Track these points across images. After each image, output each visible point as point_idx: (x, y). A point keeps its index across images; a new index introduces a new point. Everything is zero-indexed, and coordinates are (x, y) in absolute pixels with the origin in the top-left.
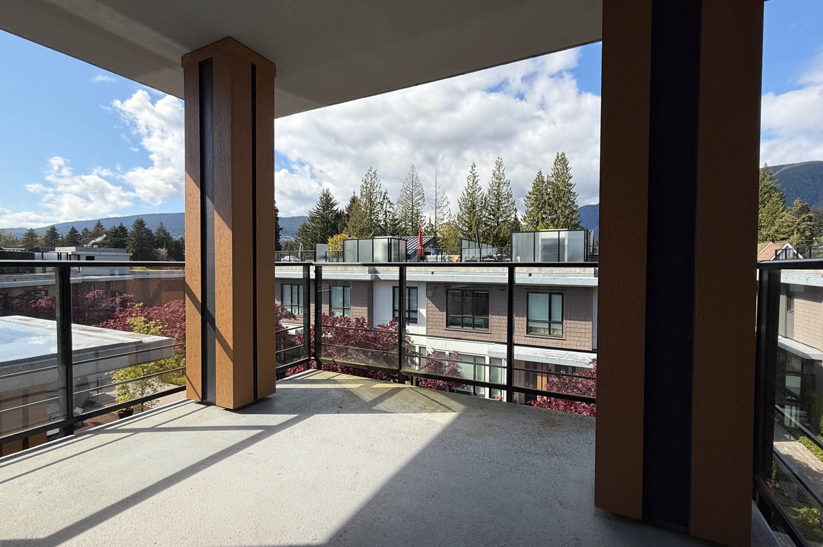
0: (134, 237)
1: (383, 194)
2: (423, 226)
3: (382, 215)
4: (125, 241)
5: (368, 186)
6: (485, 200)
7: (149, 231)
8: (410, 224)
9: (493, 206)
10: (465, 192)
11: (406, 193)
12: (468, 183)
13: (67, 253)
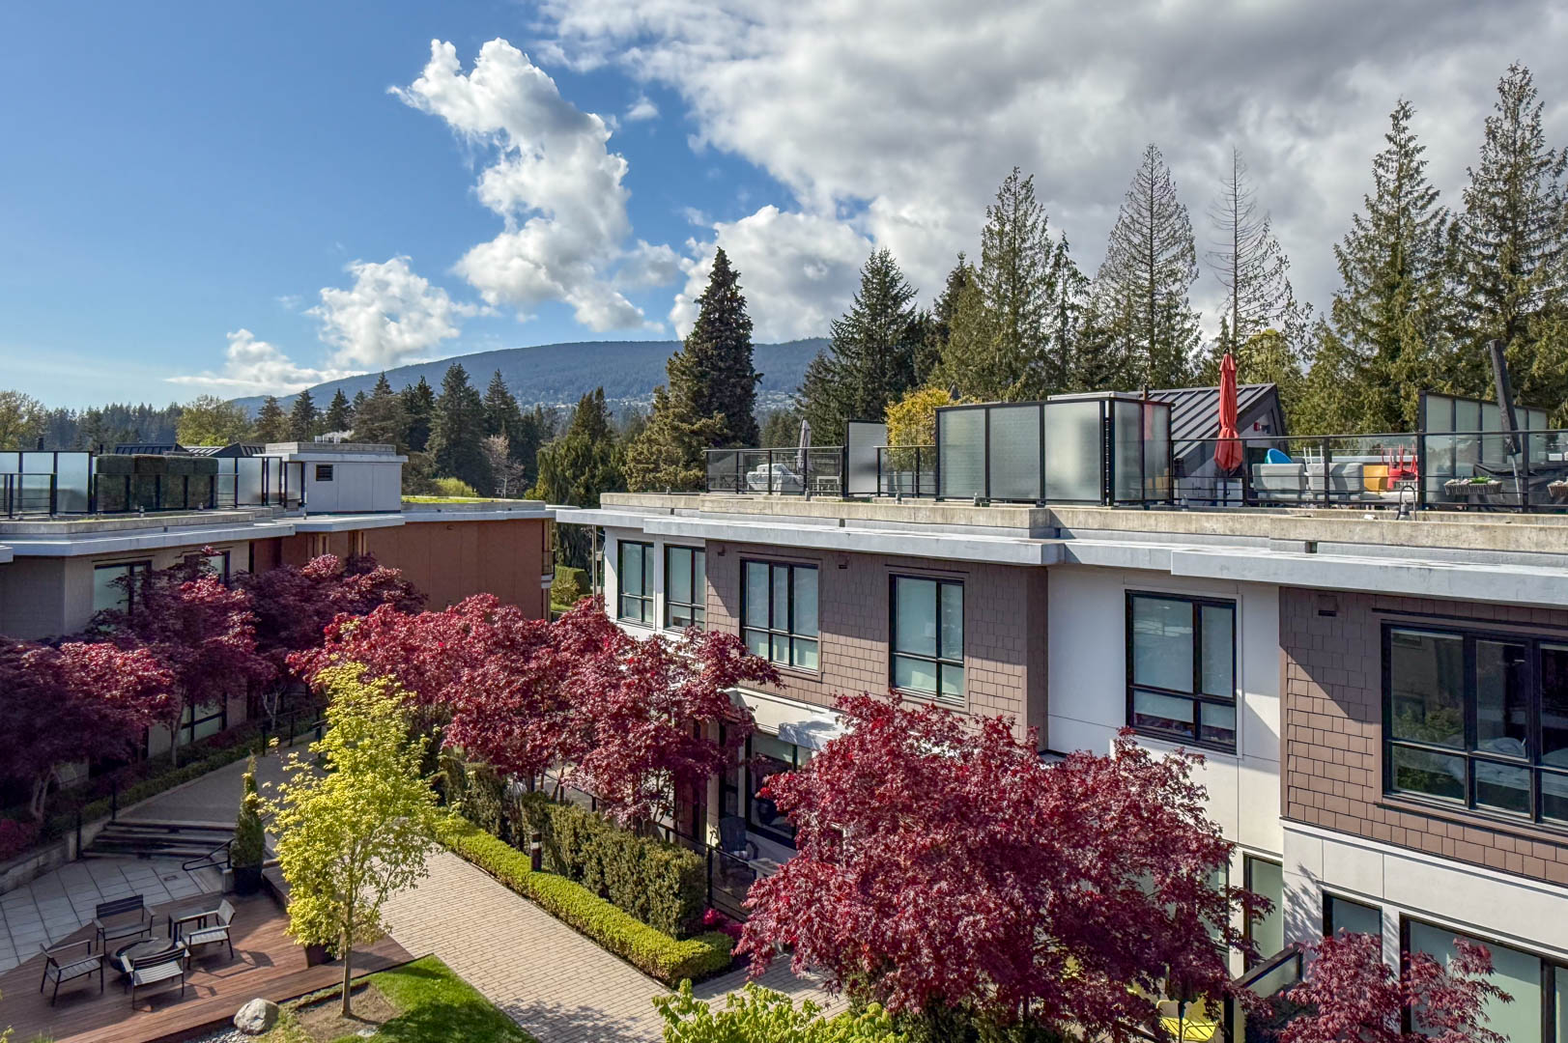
0: (445, 409)
1: (1055, 251)
2: (1191, 348)
3: (1050, 319)
4: (428, 420)
5: (1007, 228)
6: (1454, 237)
7: (473, 395)
8: (1146, 343)
9: (1492, 257)
10: (1366, 215)
11: (1130, 242)
12: (1379, 178)
13: (281, 458)
